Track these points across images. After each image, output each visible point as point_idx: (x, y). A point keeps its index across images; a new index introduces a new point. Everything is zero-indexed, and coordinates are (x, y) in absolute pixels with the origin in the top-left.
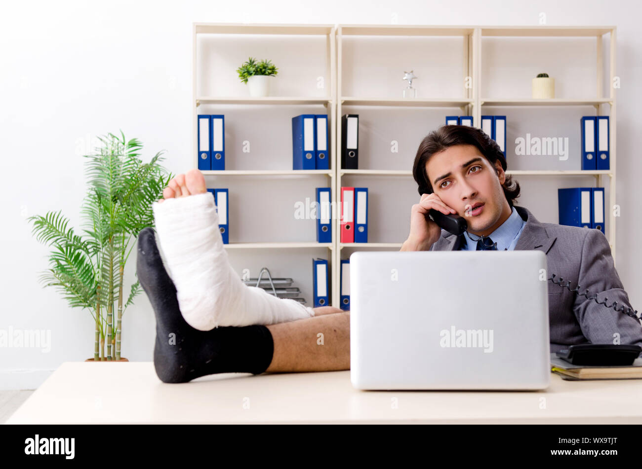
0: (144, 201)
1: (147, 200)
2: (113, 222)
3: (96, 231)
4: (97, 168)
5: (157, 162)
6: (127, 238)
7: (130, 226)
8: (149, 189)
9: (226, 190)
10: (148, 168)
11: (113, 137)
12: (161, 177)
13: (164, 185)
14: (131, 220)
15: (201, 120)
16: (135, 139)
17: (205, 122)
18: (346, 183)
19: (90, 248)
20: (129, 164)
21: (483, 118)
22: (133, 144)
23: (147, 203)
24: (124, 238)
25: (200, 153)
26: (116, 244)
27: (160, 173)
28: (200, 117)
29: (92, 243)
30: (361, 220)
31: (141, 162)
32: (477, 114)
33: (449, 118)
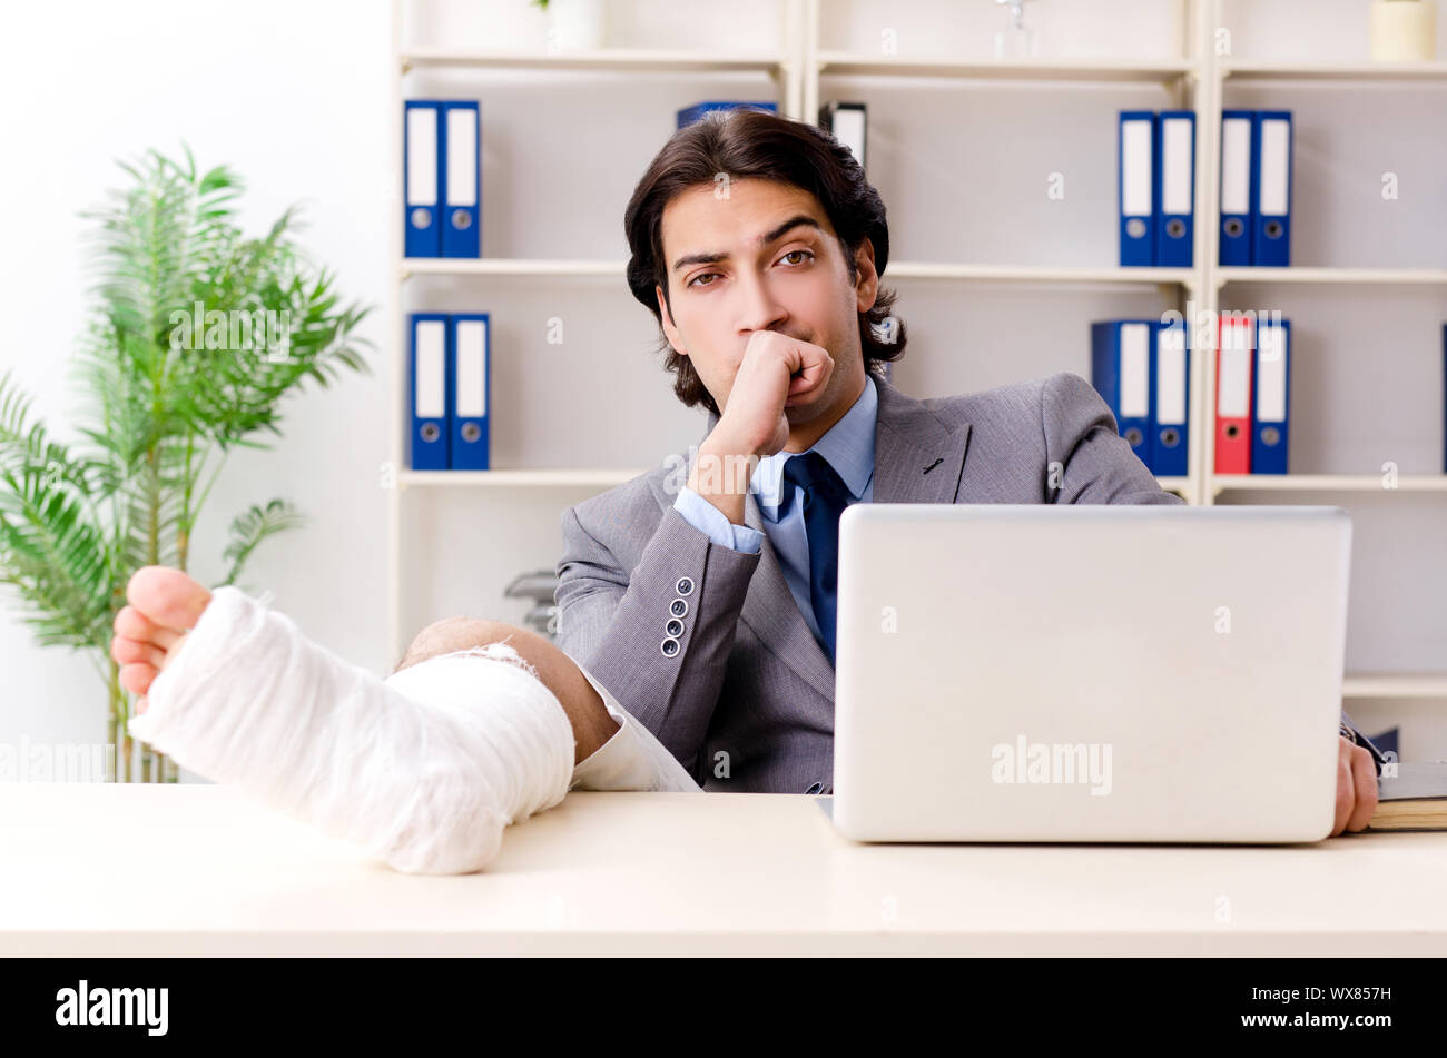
2: (159, 406)
3: (110, 430)
4: (115, 250)
5: (287, 235)
6: (197, 451)
7: (207, 418)
9: (483, 318)
10: (259, 250)
11: (162, 161)
12: (297, 278)
13: (307, 302)
15: (416, 115)
16: (221, 169)
17: (424, 121)
19: (93, 480)
20: (205, 239)
21: (1227, 115)
22: (219, 182)
24: (191, 450)
25: (409, 210)
26: (167, 467)
27: (293, 265)
28: (410, 105)
29: (99, 464)
31: (238, 233)
32: (1208, 104)
33: (1127, 116)
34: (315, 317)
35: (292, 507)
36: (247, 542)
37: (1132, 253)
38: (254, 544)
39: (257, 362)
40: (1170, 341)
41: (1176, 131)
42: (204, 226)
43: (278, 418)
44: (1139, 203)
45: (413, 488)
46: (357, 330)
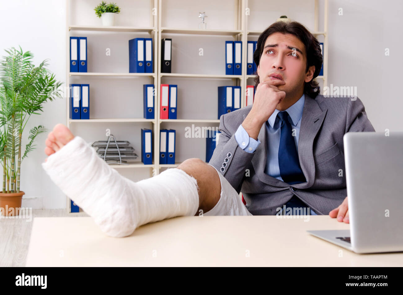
0: (35, 92)
1: (37, 91)
2: (15, 105)
3: (4, 110)
5: (44, 67)
7: (26, 107)
8: (39, 84)
9: (88, 85)
10: (38, 70)
11: (15, 50)
12: (47, 76)
13: (49, 81)
14: (27, 104)
15: (72, 40)
16: (28, 52)
17: (74, 42)
18: (163, 81)
20: (26, 67)
21: (249, 42)
22: (28, 55)
23: (37, 92)
24: (22, 115)
25: (71, 61)
26: (17, 119)
27: (46, 73)
28: (71, 38)
30: (173, 105)
31: (34, 66)
32: (244, 40)
33: (227, 42)
34: (50, 85)
35: (43, 127)
36: (35, 135)
37: (228, 72)
38: (36, 136)
39: (38, 95)
40: (237, 91)
41: (238, 46)
42: (26, 64)
43: (42, 107)
44: (230, 61)
45: (72, 123)
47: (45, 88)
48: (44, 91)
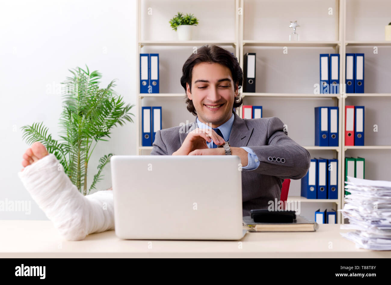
0: (101, 116)
1: (103, 115)
2: (80, 130)
3: (69, 136)
5: (111, 88)
6: (89, 142)
7: (92, 133)
8: (105, 107)
9: (160, 108)
10: (105, 91)
11: (80, 69)
12: (113, 98)
13: (115, 104)
14: (93, 129)
15: (142, 57)
16: (96, 71)
17: (145, 59)
19: (64, 149)
20: (91, 89)
21: (347, 55)
22: (95, 75)
23: (104, 117)
25: (141, 81)
26: (82, 146)
27: (112, 95)
28: (141, 55)
29: (66, 145)
31: (98, 87)
32: (343, 52)
33: (322, 55)
34: (118, 108)
36: (103, 164)
38: (105, 164)
39: (104, 120)
40: (333, 112)
41: (334, 59)
43: (110, 133)
44: (325, 77)
45: (142, 150)
46: (129, 111)
47: (112, 111)
48: (110, 114)
